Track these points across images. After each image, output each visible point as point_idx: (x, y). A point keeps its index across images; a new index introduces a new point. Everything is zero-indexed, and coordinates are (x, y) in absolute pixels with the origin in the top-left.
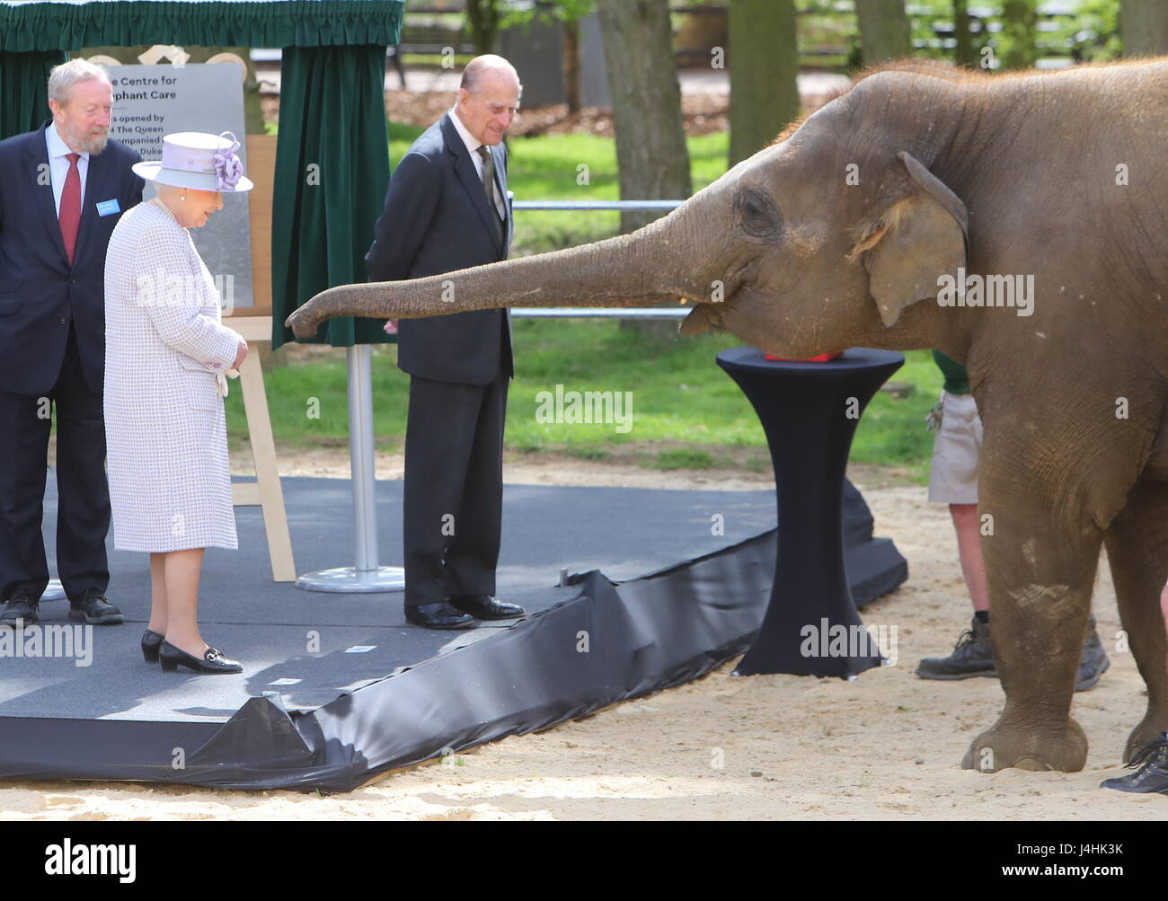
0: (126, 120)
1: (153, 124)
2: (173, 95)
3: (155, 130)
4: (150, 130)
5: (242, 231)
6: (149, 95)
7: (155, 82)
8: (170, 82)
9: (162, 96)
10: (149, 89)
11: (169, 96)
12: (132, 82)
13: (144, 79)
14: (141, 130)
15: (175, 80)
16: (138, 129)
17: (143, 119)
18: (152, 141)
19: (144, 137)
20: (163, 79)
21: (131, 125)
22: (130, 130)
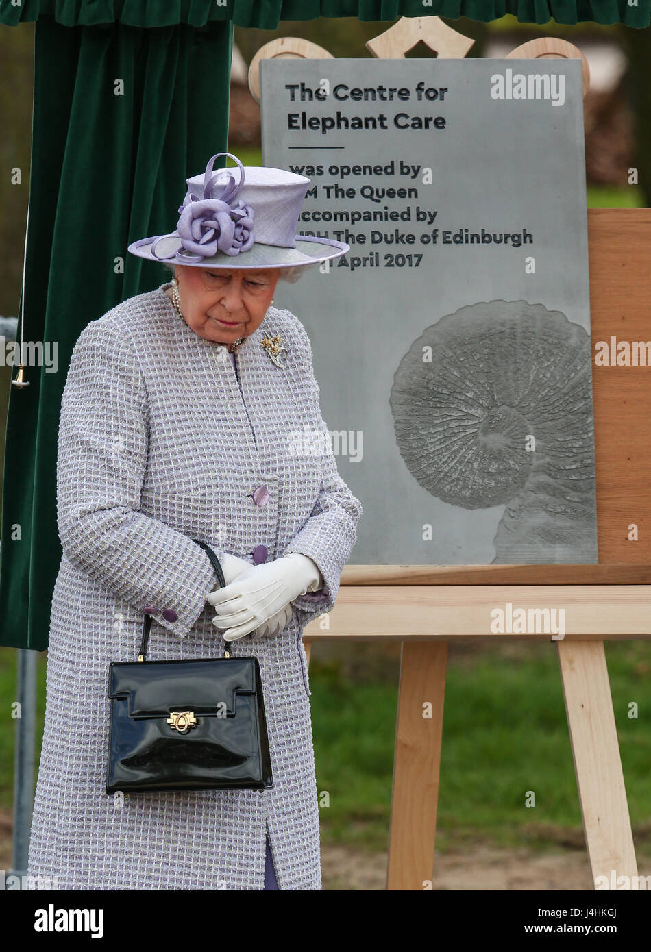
0: (343, 171)
1: (398, 181)
2: (440, 123)
3: (402, 193)
4: (391, 193)
5: (579, 406)
6: (389, 123)
7: (404, 94)
8: (435, 94)
9: (418, 124)
10: (391, 108)
11: (431, 124)
12: (356, 94)
13: (381, 88)
14: (374, 194)
15: (444, 90)
16: (367, 192)
17: (377, 171)
18: (394, 216)
19: (379, 207)
20: (419, 88)
21: (350, 182)
22: (351, 193)
